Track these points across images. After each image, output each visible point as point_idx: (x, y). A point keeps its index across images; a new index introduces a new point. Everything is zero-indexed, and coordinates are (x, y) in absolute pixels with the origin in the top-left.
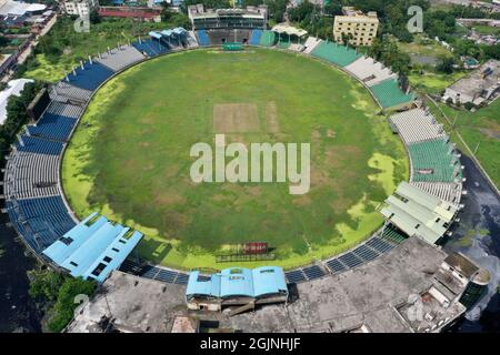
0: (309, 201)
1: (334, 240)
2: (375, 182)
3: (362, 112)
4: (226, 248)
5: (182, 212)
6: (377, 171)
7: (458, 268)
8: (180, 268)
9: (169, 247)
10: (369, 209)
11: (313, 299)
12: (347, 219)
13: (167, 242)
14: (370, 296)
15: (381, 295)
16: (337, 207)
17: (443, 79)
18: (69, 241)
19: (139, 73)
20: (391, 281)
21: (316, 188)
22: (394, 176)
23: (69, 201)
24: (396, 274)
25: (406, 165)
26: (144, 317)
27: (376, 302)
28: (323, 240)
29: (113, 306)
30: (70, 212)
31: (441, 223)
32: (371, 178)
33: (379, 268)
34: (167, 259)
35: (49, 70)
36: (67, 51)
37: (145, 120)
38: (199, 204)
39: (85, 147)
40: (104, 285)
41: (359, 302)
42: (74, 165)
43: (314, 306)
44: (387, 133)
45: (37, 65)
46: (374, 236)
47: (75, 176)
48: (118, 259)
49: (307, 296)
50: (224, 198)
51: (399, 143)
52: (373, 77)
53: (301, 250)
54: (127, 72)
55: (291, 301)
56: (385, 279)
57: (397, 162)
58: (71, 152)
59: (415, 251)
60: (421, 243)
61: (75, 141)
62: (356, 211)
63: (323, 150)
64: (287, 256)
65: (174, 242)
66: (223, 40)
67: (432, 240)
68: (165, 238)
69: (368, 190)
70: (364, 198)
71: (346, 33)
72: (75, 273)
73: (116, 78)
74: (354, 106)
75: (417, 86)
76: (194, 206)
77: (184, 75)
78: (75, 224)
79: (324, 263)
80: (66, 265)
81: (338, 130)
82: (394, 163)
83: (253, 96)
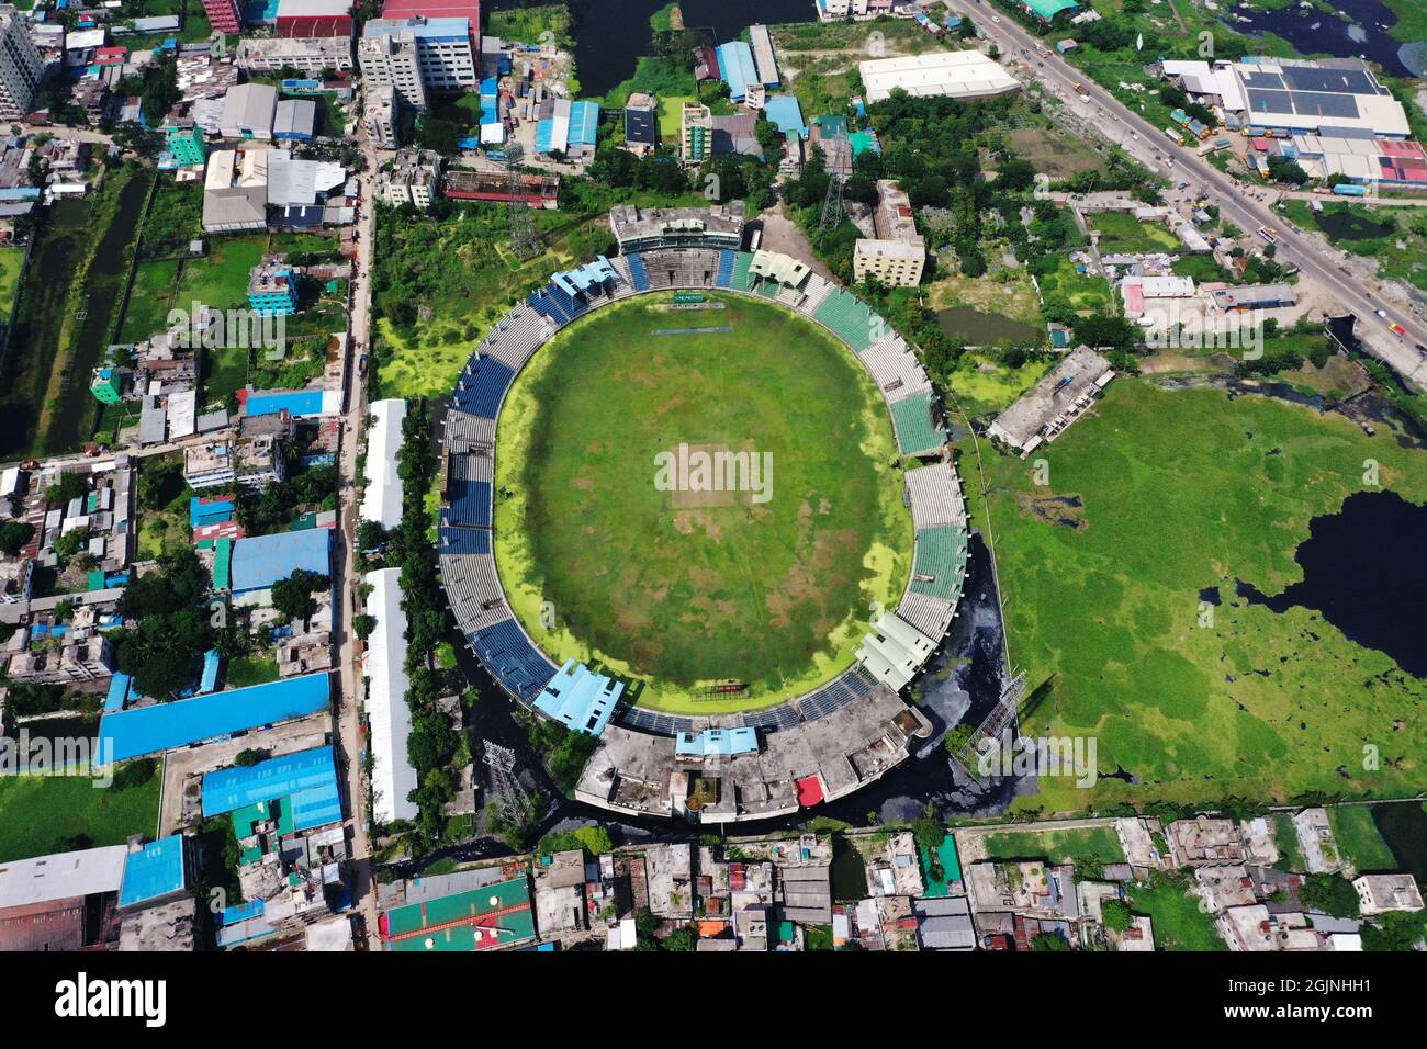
0: (787, 621)
1: (809, 674)
2: (865, 592)
3: (871, 460)
4: (700, 684)
5: (649, 638)
6: (871, 574)
7: (902, 727)
8: (657, 709)
9: (642, 684)
10: (853, 632)
11: (779, 750)
12: (825, 646)
13: (640, 678)
14: (828, 747)
15: (837, 744)
16: (817, 628)
17: (1005, 380)
18: (555, 693)
19: (549, 371)
20: (850, 733)
21: (796, 602)
22: (890, 582)
23: (523, 624)
24: (855, 725)
25: (908, 562)
26: (641, 768)
27: (832, 751)
28: (799, 674)
29: (613, 758)
30: (530, 641)
31: (912, 666)
32: (863, 585)
33: (842, 718)
34: (642, 699)
35: (411, 363)
36: (424, 312)
37: (582, 484)
38: (667, 627)
39: (516, 535)
40: (602, 737)
41: (818, 752)
42: (511, 568)
43: (780, 755)
44: (897, 506)
45: (389, 353)
46: (851, 669)
47: (518, 586)
48: (607, 711)
49: (775, 747)
50: (693, 618)
51: (908, 525)
52: (900, 383)
53: (775, 686)
54: (531, 367)
55: (760, 753)
56: (845, 730)
57: (898, 558)
58: (501, 546)
59: (878, 700)
60: (886, 691)
61: (501, 526)
62: (838, 635)
63: (811, 538)
64: (761, 694)
65: (647, 678)
66: (671, 273)
67: (897, 686)
68: (636, 672)
69: (856, 605)
70: (850, 617)
71: (873, 270)
72: (571, 726)
73: (518, 385)
74: (863, 447)
75: (961, 400)
76: (660, 631)
77: (618, 373)
78: (555, 672)
79: (797, 701)
80: (559, 716)
81: (834, 500)
82: (895, 561)
83: (724, 428)
